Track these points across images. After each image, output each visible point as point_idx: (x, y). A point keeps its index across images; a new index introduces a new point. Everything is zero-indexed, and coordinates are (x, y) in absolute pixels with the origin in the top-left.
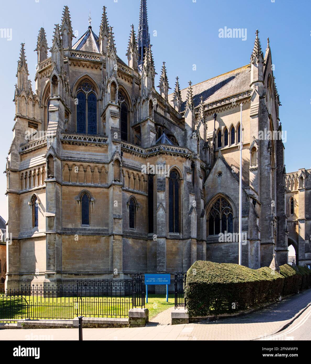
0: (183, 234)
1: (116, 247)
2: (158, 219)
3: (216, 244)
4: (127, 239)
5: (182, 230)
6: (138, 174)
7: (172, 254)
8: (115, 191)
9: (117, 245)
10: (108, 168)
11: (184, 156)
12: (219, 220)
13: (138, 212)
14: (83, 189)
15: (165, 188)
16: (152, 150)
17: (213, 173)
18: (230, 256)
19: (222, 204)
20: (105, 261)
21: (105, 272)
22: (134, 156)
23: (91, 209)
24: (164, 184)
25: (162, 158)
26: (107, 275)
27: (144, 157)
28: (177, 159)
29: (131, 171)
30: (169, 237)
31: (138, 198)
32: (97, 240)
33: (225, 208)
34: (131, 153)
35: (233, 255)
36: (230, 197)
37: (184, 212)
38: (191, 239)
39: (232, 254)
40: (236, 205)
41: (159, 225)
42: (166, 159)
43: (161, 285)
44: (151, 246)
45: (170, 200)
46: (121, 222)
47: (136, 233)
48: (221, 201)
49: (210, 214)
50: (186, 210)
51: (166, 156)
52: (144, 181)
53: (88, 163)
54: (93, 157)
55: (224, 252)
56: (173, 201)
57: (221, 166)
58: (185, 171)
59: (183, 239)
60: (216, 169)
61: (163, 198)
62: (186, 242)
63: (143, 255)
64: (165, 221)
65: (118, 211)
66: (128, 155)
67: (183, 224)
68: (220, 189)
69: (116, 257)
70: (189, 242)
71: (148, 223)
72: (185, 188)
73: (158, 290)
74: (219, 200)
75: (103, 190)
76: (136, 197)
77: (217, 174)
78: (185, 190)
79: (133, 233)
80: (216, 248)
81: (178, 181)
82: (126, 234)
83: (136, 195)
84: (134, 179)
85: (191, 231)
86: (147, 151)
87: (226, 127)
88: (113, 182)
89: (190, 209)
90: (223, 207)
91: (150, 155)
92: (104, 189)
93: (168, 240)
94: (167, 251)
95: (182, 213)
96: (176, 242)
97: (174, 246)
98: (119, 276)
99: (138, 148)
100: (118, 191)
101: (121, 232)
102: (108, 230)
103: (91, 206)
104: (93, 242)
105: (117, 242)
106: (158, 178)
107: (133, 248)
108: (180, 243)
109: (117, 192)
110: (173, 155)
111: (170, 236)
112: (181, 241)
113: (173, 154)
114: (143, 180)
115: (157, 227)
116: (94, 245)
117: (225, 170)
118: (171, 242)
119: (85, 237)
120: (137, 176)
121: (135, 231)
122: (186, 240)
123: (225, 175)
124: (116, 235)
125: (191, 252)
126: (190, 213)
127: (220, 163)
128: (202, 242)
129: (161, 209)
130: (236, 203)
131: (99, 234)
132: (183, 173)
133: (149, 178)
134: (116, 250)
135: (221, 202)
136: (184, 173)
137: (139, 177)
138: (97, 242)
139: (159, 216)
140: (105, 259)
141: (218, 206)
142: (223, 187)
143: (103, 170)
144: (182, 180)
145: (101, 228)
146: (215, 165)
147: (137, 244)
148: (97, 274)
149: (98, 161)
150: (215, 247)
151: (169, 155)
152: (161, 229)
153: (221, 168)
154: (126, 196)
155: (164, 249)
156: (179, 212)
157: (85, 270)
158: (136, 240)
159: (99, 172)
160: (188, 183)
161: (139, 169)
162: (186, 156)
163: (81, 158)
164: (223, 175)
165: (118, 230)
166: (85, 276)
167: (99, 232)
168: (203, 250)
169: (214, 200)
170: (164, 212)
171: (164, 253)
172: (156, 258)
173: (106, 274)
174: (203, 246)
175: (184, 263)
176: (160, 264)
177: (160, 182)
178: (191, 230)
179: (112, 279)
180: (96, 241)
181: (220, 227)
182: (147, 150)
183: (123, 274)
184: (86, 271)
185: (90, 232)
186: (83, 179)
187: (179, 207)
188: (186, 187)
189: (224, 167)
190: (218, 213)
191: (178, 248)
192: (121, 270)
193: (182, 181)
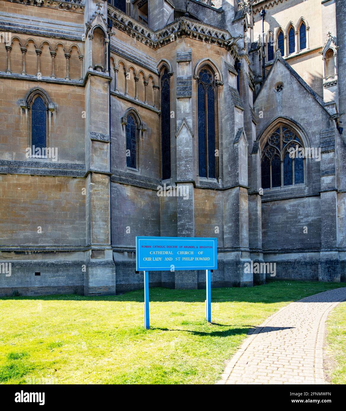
0: (223, 180)
1: (97, 198)
2: (179, 148)
3: (276, 202)
4: (122, 186)
5: (222, 173)
6: (142, 72)
7: (205, 216)
8: (94, 87)
9: (98, 194)
10: (84, 49)
11: (224, 44)
12: (280, 162)
13: (143, 140)
14: (33, 85)
15: (191, 93)
16: (168, 31)
17: (268, 86)
18: (299, 222)
19: (283, 136)
20: (75, 225)
21: (77, 246)
22: (135, 39)
23: (50, 126)
24: (188, 86)
25: (185, 42)
26: (82, 253)
27: (154, 46)
28: (211, 49)
29: (129, 64)
30: (199, 185)
31: (142, 115)
32: (61, 185)
33: (289, 142)
34: (129, 33)
35: (305, 219)
36: (299, 122)
37: (224, 140)
38: (238, 188)
39: (305, 217)
40: (309, 135)
41: (181, 159)
42: (192, 45)
43: (186, 271)
44: (167, 202)
45: (199, 120)
46: (107, 149)
47: (140, 177)
48: (281, 132)
49: (264, 154)
50: (228, 137)
51: (192, 41)
52: (154, 87)
53: (44, 36)
54: (55, 28)
55: (289, 215)
56: (205, 122)
57: (282, 73)
58: (226, 69)
59: (224, 190)
60: (273, 79)
61: (188, 111)
62: (229, 194)
63: (152, 217)
64: (191, 151)
65: (100, 126)
66: (124, 35)
67: (222, 163)
68: (281, 111)
69: (98, 217)
70: (234, 192)
71: (161, 163)
72: (225, 98)
73: (180, 282)
74: (278, 130)
75: (73, 91)
76: (139, 113)
77: (274, 88)
78: (225, 102)
79: (133, 176)
80: (276, 209)
81: (213, 87)
82: (120, 176)
83: (138, 109)
84: (136, 79)
85: (238, 173)
86: (158, 36)
87: (280, 28)
88: (91, 70)
89: (235, 134)
90: (285, 140)
91: (163, 41)
92: (76, 88)
93: (197, 190)
94: (196, 210)
95: (222, 144)
96: (212, 193)
97: (208, 200)
98: (102, 255)
99: (143, 28)
100: (101, 88)
101: (106, 168)
102: (83, 167)
103: (50, 118)
104: (54, 189)
105: (98, 187)
106: (178, 76)
107: (134, 204)
108: (219, 196)
109: (99, 90)
110: (203, 41)
111: (201, 182)
112: (219, 192)
113: (204, 38)
114: (152, 86)
115: (178, 163)
116: (54, 195)
117: (289, 79)
118: (202, 193)
119: (37, 179)
120: (141, 76)
121: (138, 174)
122: (230, 191)
123: (289, 86)
124: (96, 173)
125: (238, 211)
126: (236, 141)
127: (280, 69)
128: (255, 195)
129: (184, 130)
130: (310, 131)
131: (65, 173)
132: (221, 72)
133: (162, 83)
134: (96, 203)
135: (281, 134)
136: (223, 73)
137: (144, 78)
138: (62, 190)
139: (181, 142)
140: (77, 222)
141: (277, 140)
142: (285, 106)
143: (75, 54)
144: (220, 84)
145: (70, 162)
146: (271, 73)
147: (141, 198)
148: (61, 252)
149: (64, 36)
150: (274, 207)
151: (197, 39)
152: (185, 166)
153: (282, 77)
154: (120, 106)
155: (191, 205)
156: (216, 141)
157: (37, 243)
158: (139, 190)
159: (66, 56)
160: (231, 89)
161: (145, 63)
162: (226, 43)
163: (30, 27)
164: (286, 88)
165: (101, 163)
166: (37, 255)
167: (65, 170)
168: (257, 210)
169: (271, 129)
170: (189, 136)
171: (190, 211)
172: (176, 222)
173: (79, 250)
174: (257, 203)
175: (225, 231)
176: (184, 233)
177: (182, 82)
178: (239, 171)
179: (89, 260)
180: (60, 187)
181: (280, 175)
182: (158, 33)
183: (111, 251)
184: (39, 245)
185: (46, 169)
186: (35, 68)
187: (216, 133)
188: (228, 97)
189: (287, 75)
190: (278, 152)
191: (214, 205)
192: (108, 242)
193: (221, 86)
